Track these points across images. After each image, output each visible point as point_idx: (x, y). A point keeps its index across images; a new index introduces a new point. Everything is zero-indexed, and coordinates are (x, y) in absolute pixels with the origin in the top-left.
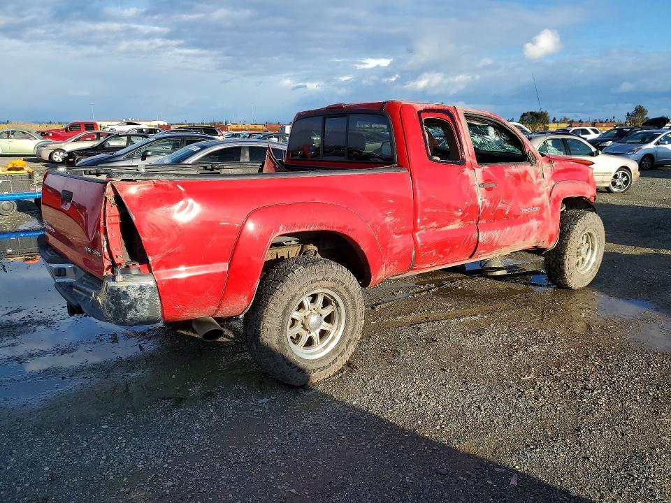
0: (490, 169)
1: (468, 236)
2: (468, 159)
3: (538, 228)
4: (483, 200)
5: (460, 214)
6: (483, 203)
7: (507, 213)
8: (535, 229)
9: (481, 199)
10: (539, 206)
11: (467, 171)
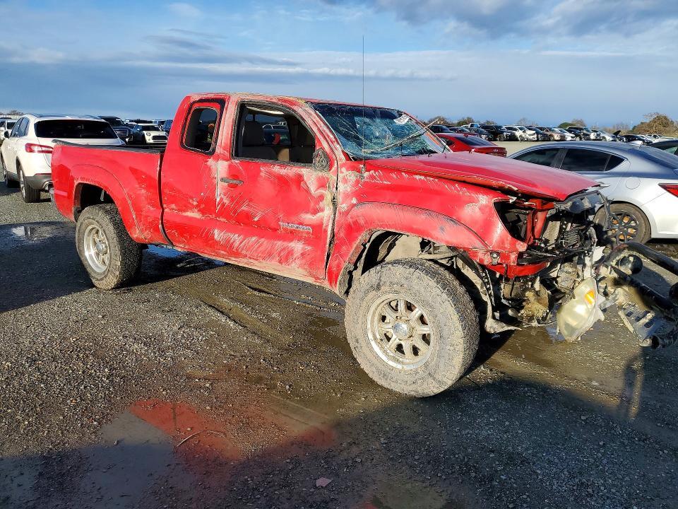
0: (241, 163)
1: (205, 229)
2: (218, 150)
3: (302, 254)
4: (222, 196)
5: (195, 203)
6: (221, 199)
7: (256, 219)
8: (297, 254)
9: (220, 193)
10: (313, 227)
11: (211, 162)
